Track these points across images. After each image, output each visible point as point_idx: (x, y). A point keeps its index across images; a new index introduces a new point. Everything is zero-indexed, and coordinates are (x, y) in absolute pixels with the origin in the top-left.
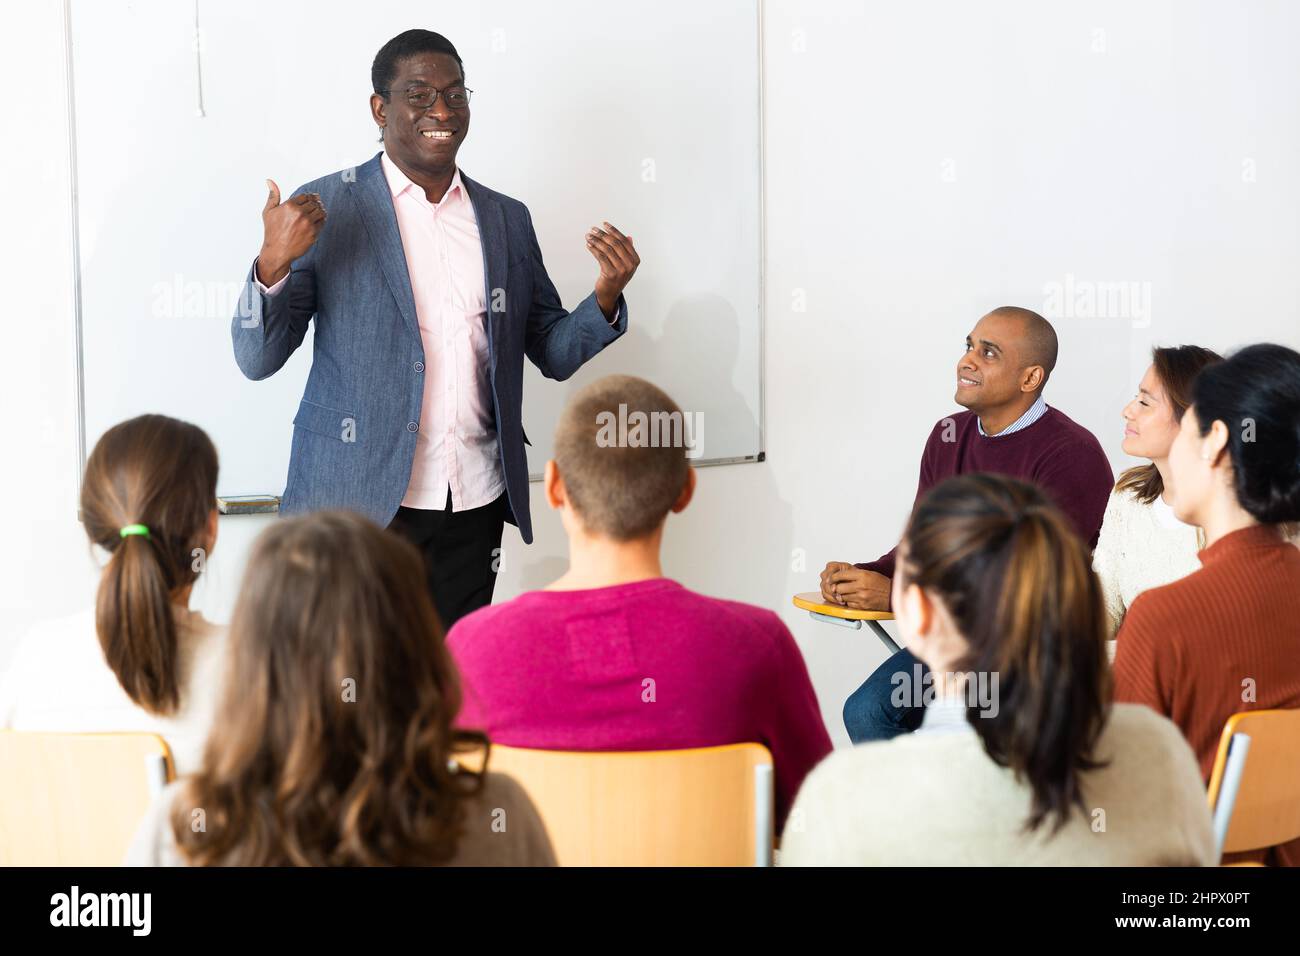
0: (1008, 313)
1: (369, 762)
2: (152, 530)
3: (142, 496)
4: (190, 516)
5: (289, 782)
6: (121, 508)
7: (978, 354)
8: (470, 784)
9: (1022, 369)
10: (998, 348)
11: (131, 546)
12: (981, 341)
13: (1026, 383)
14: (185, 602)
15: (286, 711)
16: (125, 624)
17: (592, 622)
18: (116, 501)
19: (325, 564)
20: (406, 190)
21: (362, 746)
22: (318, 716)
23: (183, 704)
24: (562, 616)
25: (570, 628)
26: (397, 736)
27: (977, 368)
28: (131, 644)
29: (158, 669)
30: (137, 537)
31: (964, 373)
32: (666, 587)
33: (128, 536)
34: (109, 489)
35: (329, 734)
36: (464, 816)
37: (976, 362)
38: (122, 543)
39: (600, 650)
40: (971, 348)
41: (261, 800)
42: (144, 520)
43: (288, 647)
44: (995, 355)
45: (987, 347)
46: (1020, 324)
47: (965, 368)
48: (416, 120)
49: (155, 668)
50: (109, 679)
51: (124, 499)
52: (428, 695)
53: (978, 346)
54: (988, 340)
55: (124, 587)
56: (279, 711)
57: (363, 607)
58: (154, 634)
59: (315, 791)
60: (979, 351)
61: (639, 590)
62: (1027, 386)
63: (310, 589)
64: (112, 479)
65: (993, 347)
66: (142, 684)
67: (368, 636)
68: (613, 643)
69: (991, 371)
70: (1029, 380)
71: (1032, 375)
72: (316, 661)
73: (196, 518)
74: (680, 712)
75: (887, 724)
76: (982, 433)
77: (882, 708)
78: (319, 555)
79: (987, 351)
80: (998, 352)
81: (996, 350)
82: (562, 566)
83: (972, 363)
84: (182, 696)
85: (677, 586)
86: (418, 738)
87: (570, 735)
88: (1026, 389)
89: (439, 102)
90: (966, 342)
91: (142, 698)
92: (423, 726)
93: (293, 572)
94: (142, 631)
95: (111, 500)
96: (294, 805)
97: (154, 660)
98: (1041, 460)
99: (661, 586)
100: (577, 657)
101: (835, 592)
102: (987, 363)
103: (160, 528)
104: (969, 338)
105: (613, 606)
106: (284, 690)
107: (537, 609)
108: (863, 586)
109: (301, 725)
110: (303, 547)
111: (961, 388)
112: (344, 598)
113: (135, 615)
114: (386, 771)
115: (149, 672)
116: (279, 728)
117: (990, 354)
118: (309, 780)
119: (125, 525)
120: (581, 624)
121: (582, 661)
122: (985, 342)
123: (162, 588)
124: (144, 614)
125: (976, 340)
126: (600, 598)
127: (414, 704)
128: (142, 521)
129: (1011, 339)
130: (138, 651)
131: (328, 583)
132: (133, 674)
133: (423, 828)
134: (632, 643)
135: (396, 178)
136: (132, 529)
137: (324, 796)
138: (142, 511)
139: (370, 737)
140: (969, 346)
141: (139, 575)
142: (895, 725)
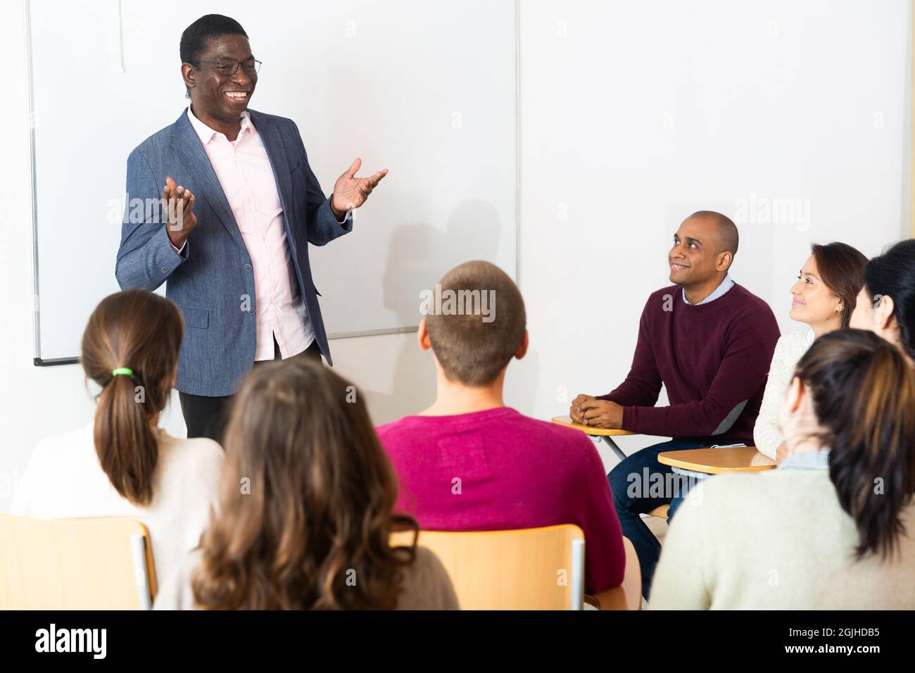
0: (703, 215)
1: (338, 541)
2: (135, 372)
3: (131, 347)
4: (163, 364)
5: (282, 557)
6: (114, 354)
7: (685, 247)
8: (404, 556)
9: (716, 255)
10: (698, 241)
11: (119, 383)
12: (686, 238)
13: (720, 265)
14: (156, 424)
15: (278, 506)
16: (115, 439)
17: (456, 439)
18: (111, 349)
19: (302, 398)
20: (212, 138)
21: (334, 530)
22: (301, 509)
23: (155, 497)
24: (435, 434)
25: (441, 443)
26: (357, 522)
27: (685, 257)
28: (120, 455)
29: (138, 472)
30: (125, 376)
31: (674, 261)
32: (509, 414)
33: (117, 375)
34: (106, 340)
35: (310, 522)
36: (402, 578)
37: (684, 253)
38: (113, 381)
39: (463, 459)
40: (678, 243)
41: (258, 569)
42: (129, 365)
43: (278, 460)
44: (697, 247)
45: (690, 241)
46: (712, 223)
47: (676, 258)
48: (222, 84)
49: (136, 472)
50: (103, 479)
51: (117, 350)
52: (376, 492)
53: (683, 241)
54: (691, 237)
55: (115, 412)
56: (273, 506)
57: (331, 427)
58: (135, 447)
59: (301, 561)
60: (685, 244)
61: (490, 416)
62: (721, 267)
63: (293, 418)
64: (109, 334)
65: (695, 242)
66: (127, 482)
67: (335, 448)
68: (472, 454)
69: (694, 258)
70: (722, 263)
71: (723, 258)
72: (299, 468)
73: (167, 366)
74: (520, 504)
75: (621, 509)
76: (687, 302)
77: (618, 498)
78: (297, 392)
79: (690, 244)
80: (698, 244)
81: (697, 243)
82: (433, 399)
83: (681, 254)
84: (155, 490)
85: (516, 412)
86: (369, 523)
87: (441, 520)
88: (720, 269)
89: (240, 71)
90: (673, 238)
91: (127, 493)
92: (374, 514)
93: (279, 405)
94: (127, 444)
95: (107, 348)
96: (285, 574)
97: (135, 466)
98: (733, 320)
99: (505, 413)
100: (447, 464)
101: (583, 417)
102: (692, 253)
103: (141, 371)
104: (676, 235)
105: (472, 427)
106: (276, 490)
107: (416, 429)
108: (605, 411)
109: (290, 516)
110: (284, 387)
111: (673, 272)
112: (316, 423)
113: (122, 434)
114: (350, 548)
115: (132, 474)
116: (274, 518)
117: (693, 246)
118: (297, 553)
119: (116, 368)
120: (449, 440)
121: (450, 467)
122: (689, 238)
123: (141, 413)
124: (129, 433)
125: (682, 236)
126: (462, 421)
127: (368, 500)
128: (128, 366)
129: (708, 235)
130: (124, 458)
131: (305, 412)
132: (121, 476)
133: (375, 587)
134: (486, 454)
135: (203, 131)
136: (121, 370)
137: (307, 567)
138: (129, 358)
139: (339, 524)
140: (676, 241)
141: (125, 405)
142: (626, 510)
